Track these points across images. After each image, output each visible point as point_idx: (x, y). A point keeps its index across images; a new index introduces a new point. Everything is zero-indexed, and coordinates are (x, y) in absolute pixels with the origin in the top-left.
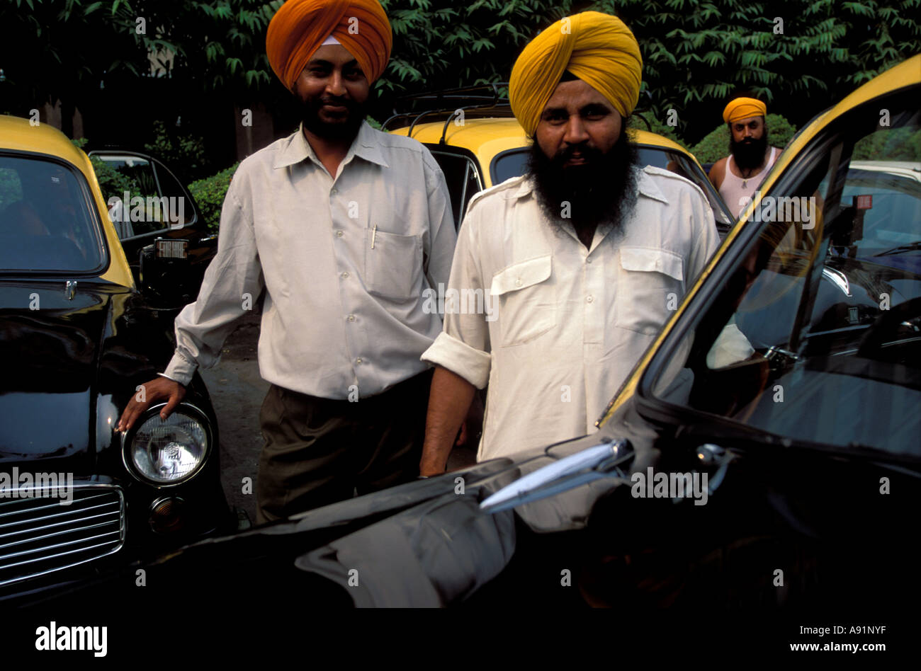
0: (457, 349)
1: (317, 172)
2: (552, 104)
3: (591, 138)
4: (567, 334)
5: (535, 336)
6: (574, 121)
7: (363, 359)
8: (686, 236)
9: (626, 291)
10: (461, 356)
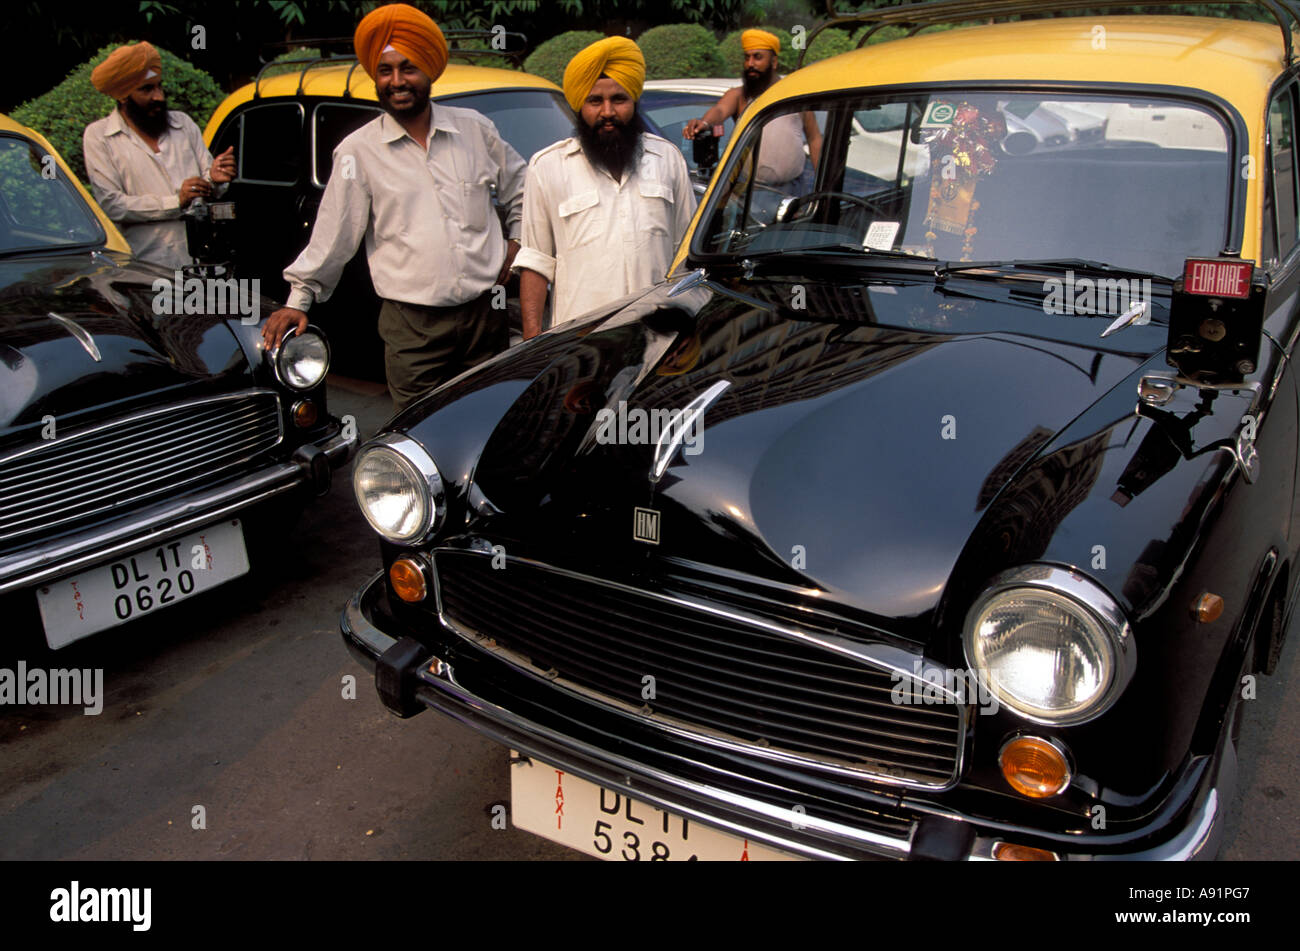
0: (538, 257)
1: (412, 144)
2: (593, 93)
3: (617, 114)
4: (613, 236)
5: (592, 241)
6: (607, 103)
7: (465, 274)
8: (673, 176)
9: (643, 209)
10: (542, 261)
